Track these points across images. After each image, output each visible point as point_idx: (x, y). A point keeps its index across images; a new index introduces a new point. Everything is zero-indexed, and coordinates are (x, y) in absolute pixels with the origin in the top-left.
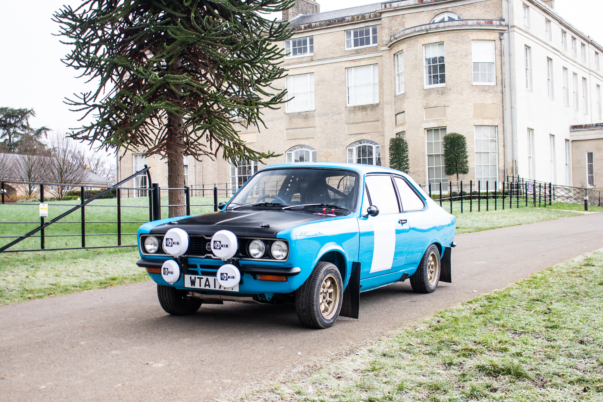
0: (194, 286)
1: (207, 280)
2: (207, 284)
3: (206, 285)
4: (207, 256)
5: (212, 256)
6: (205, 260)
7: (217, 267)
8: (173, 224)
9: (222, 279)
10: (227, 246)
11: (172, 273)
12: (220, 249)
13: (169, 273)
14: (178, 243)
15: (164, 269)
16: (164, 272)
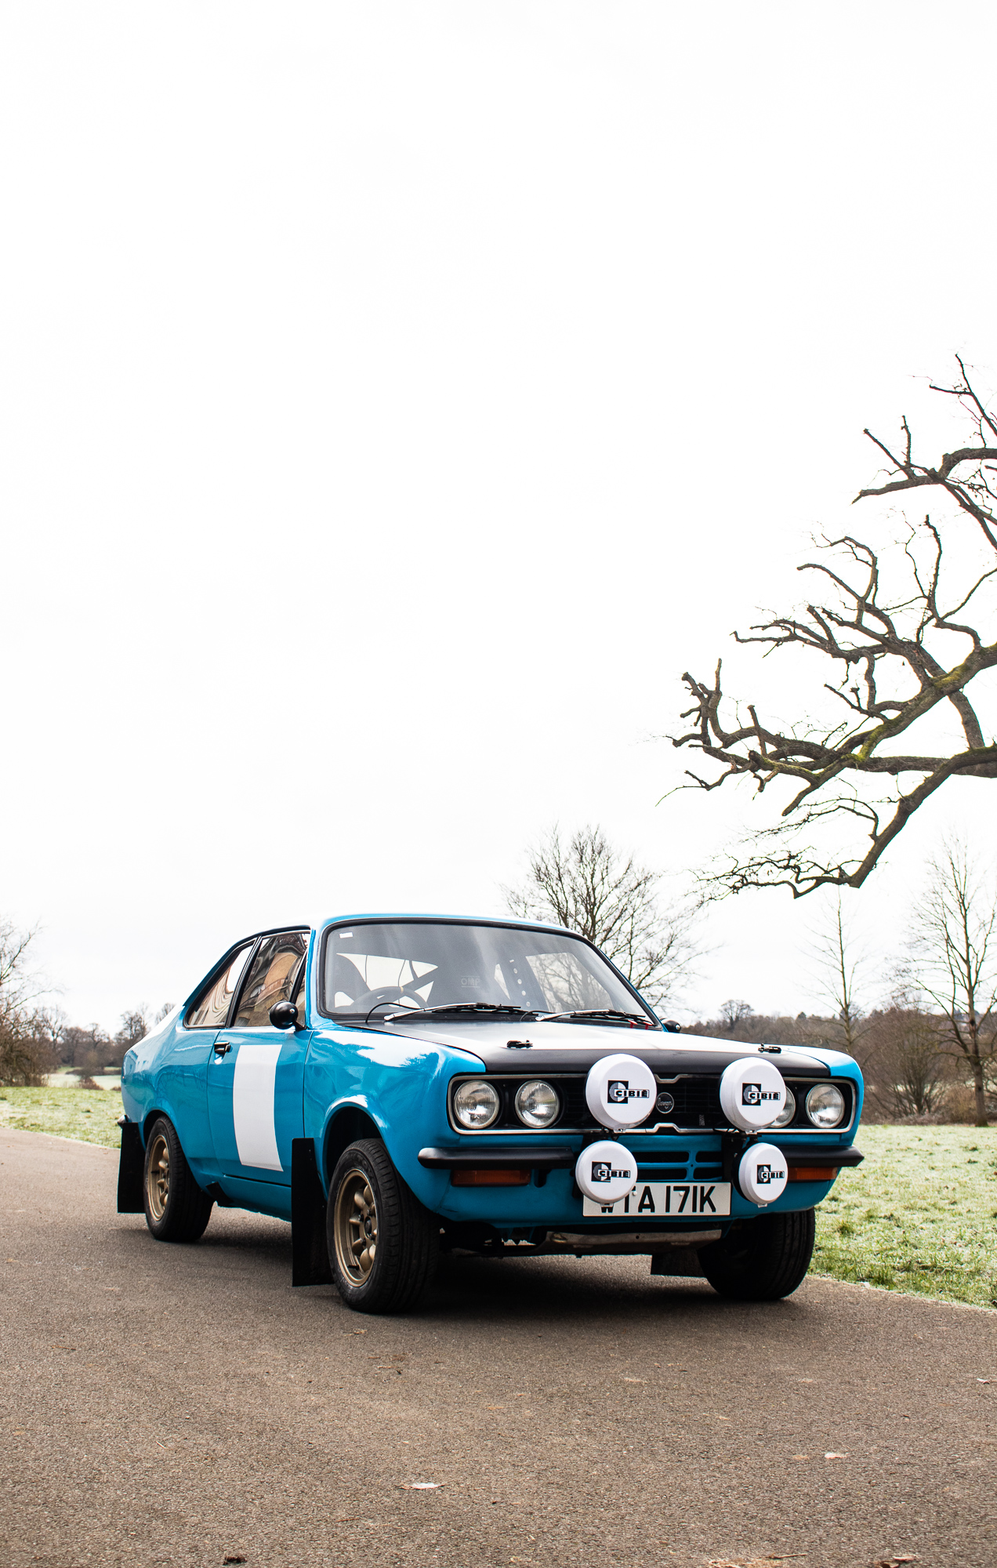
0: (611, 1210)
1: (647, 1191)
2: (647, 1202)
3: (642, 1206)
4: (661, 1129)
5: (675, 1127)
6: (656, 1139)
7: (683, 1156)
8: (523, 1045)
9: (760, 1181)
10: (776, 1096)
11: (626, 1174)
12: (758, 1103)
13: (614, 1174)
14: (644, 1094)
15: (596, 1165)
16: (593, 1174)
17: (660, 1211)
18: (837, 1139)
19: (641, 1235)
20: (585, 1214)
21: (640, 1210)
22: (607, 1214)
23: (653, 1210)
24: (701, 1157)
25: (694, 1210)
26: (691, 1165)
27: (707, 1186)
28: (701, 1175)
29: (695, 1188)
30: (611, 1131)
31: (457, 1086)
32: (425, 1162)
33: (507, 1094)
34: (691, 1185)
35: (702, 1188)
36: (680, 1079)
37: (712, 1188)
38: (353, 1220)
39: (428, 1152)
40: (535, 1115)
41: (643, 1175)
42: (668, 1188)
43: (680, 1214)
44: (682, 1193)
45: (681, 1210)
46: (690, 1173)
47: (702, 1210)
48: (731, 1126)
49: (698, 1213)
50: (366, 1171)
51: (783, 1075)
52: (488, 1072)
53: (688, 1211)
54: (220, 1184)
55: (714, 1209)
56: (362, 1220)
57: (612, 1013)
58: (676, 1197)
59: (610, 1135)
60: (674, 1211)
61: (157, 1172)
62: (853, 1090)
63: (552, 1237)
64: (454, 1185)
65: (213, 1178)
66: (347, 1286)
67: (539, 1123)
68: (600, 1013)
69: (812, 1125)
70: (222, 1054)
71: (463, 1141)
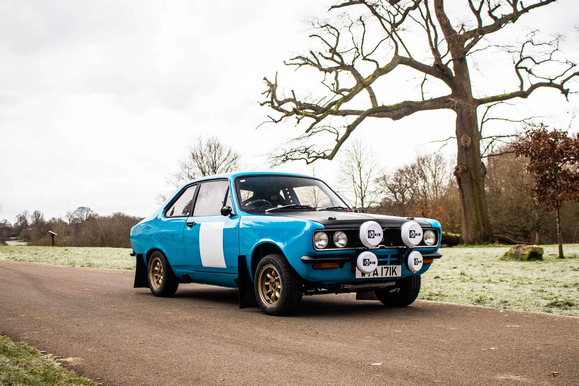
0: (364, 276)
2: (375, 273)
4: (380, 247)
5: (385, 246)
6: (380, 251)
7: (386, 256)
8: (334, 219)
9: (415, 264)
10: (420, 234)
11: (374, 263)
12: (414, 237)
13: (371, 263)
14: (379, 235)
15: (364, 260)
16: (364, 263)
17: (380, 276)
18: (433, 249)
19: (371, 284)
20: (357, 277)
21: (373, 276)
22: (363, 277)
23: (377, 276)
24: (392, 256)
25: (390, 275)
26: (389, 259)
27: (394, 266)
28: (392, 263)
29: (390, 267)
30: (368, 248)
31: (315, 233)
32: (303, 261)
33: (331, 236)
34: (389, 266)
35: (393, 267)
36: (386, 230)
37: (396, 267)
38: (266, 283)
39: (305, 258)
40: (339, 243)
41: (380, 263)
42: (382, 268)
43: (386, 277)
44: (386, 269)
45: (386, 275)
46: (389, 262)
47: (392, 275)
48: (405, 245)
49: (391, 276)
50: (275, 265)
51: (422, 227)
52: (326, 228)
53: (388, 276)
54: (189, 275)
55: (396, 275)
56: (271, 283)
57: (339, 207)
58: (385, 271)
59: (368, 250)
60: (384, 276)
61: (154, 272)
62: (438, 232)
63: (343, 286)
64: (314, 269)
65: (184, 272)
66: (266, 307)
67: (341, 246)
68: (336, 207)
69: (426, 245)
70: (191, 226)
71: (318, 253)
